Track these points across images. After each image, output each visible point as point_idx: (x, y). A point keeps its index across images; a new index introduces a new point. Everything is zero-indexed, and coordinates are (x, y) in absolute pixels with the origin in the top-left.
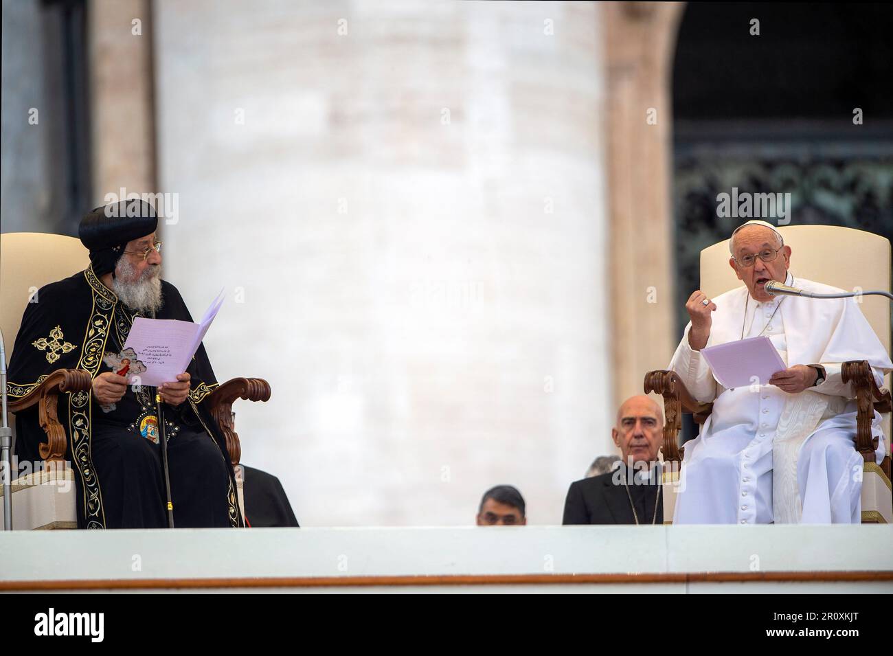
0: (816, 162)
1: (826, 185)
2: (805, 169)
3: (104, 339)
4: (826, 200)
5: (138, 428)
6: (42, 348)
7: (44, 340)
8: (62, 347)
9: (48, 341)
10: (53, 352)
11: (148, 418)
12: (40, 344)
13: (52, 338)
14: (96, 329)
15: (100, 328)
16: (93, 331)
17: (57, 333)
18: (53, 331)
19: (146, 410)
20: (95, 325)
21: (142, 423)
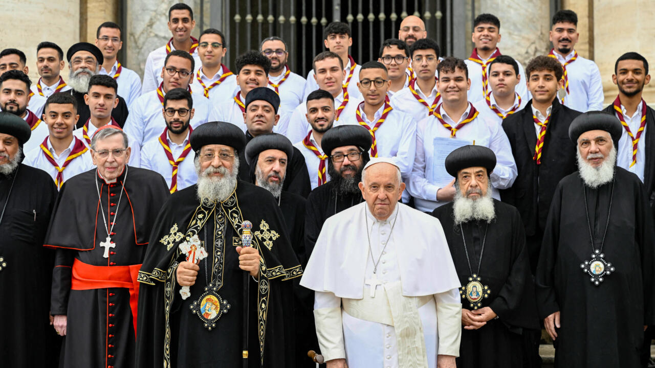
5: (199, 305)
6: (165, 243)
7: (167, 236)
8: (175, 237)
9: (169, 237)
10: (171, 243)
11: (208, 297)
12: (165, 240)
13: (171, 234)
14: (197, 221)
15: (199, 221)
16: (194, 222)
17: (175, 229)
18: (172, 228)
19: (208, 290)
20: (197, 217)
21: (203, 301)
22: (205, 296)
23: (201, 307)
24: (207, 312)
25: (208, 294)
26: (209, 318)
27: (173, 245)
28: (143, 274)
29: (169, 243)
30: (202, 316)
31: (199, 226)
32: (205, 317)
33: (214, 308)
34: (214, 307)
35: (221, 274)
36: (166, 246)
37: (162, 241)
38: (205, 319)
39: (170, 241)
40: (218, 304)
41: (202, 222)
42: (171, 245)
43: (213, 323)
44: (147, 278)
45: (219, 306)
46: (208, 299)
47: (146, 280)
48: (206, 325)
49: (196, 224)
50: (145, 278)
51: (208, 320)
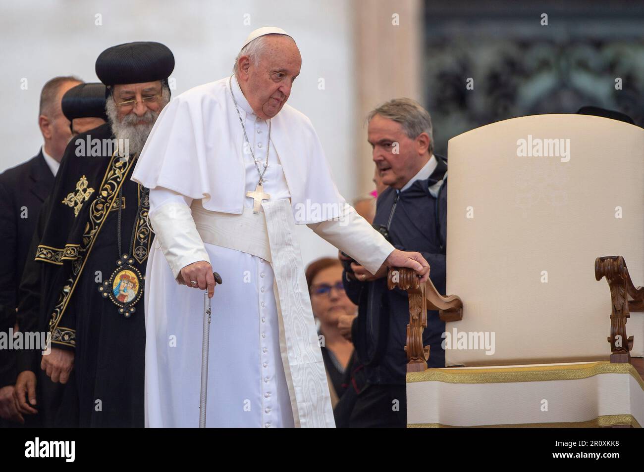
0: (573, 42)
1: (583, 66)
2: (564, 48)
3: (118, 183)
4: (584, 81)
5: (111, 285)
6: (72, 204)
7: (72, 195)
8: (85, 195)
9: (75, 195)
10: (79, 203)
11: (123, 273)
12: (70, 200)
13: (78, 190)
14: (115, 170)
15: (118, 170)
16: (112, 172)
17: (83, 183)
18: (79, 183)
19: (122, 265)
20: (115, 167)
21: (116, 280)
22: (118, 272)
23: (114, 287)
24: (122, 292)
25: (122, 269)
26: (125, 301)
27: (81, 205)
28: (46, 249)
29: (76, 204)
30: (117, 300)
31: (118, 177)
32: (120, 300)
33: (131, 287)
34: (131, 285)
35: (148, 241)
36: (73, 208)
37: (66, 201)
38: (119, 302)
39: (78, 201)
40: (136, 280)
41: (123, 171)
42: (80, 206)
43: (131, 307)
44: (52, 254)
45: (137, 284)
46: (123, 277)
47: (51, 258)
48: (122, 310)
49: (115, 174)
50: (49, 255)
51: (123, 304)
